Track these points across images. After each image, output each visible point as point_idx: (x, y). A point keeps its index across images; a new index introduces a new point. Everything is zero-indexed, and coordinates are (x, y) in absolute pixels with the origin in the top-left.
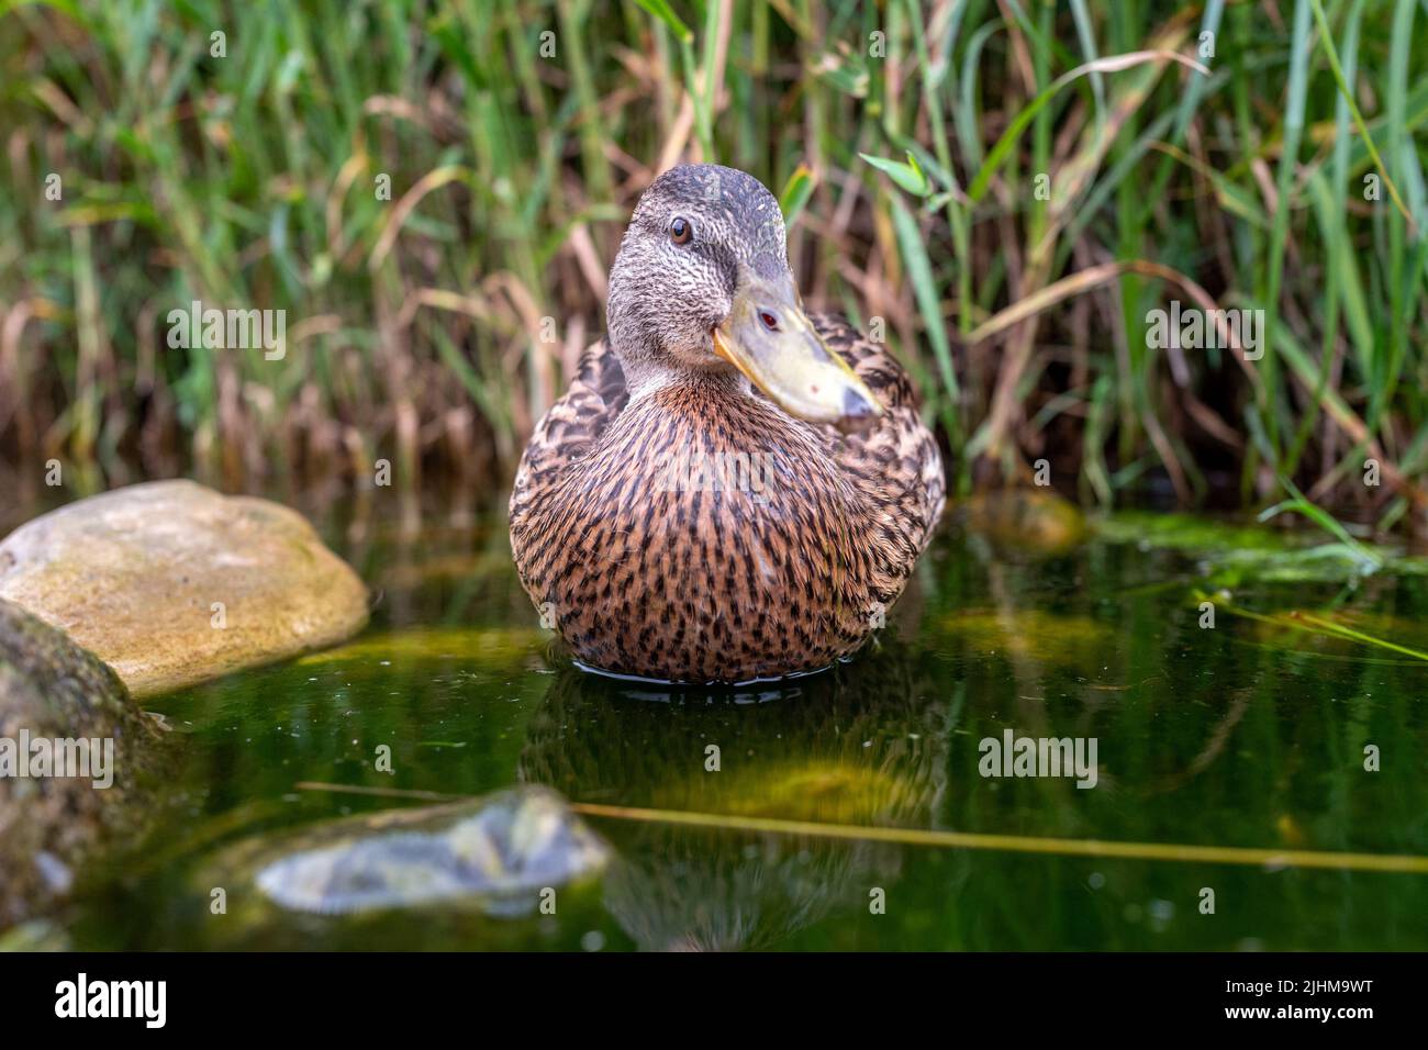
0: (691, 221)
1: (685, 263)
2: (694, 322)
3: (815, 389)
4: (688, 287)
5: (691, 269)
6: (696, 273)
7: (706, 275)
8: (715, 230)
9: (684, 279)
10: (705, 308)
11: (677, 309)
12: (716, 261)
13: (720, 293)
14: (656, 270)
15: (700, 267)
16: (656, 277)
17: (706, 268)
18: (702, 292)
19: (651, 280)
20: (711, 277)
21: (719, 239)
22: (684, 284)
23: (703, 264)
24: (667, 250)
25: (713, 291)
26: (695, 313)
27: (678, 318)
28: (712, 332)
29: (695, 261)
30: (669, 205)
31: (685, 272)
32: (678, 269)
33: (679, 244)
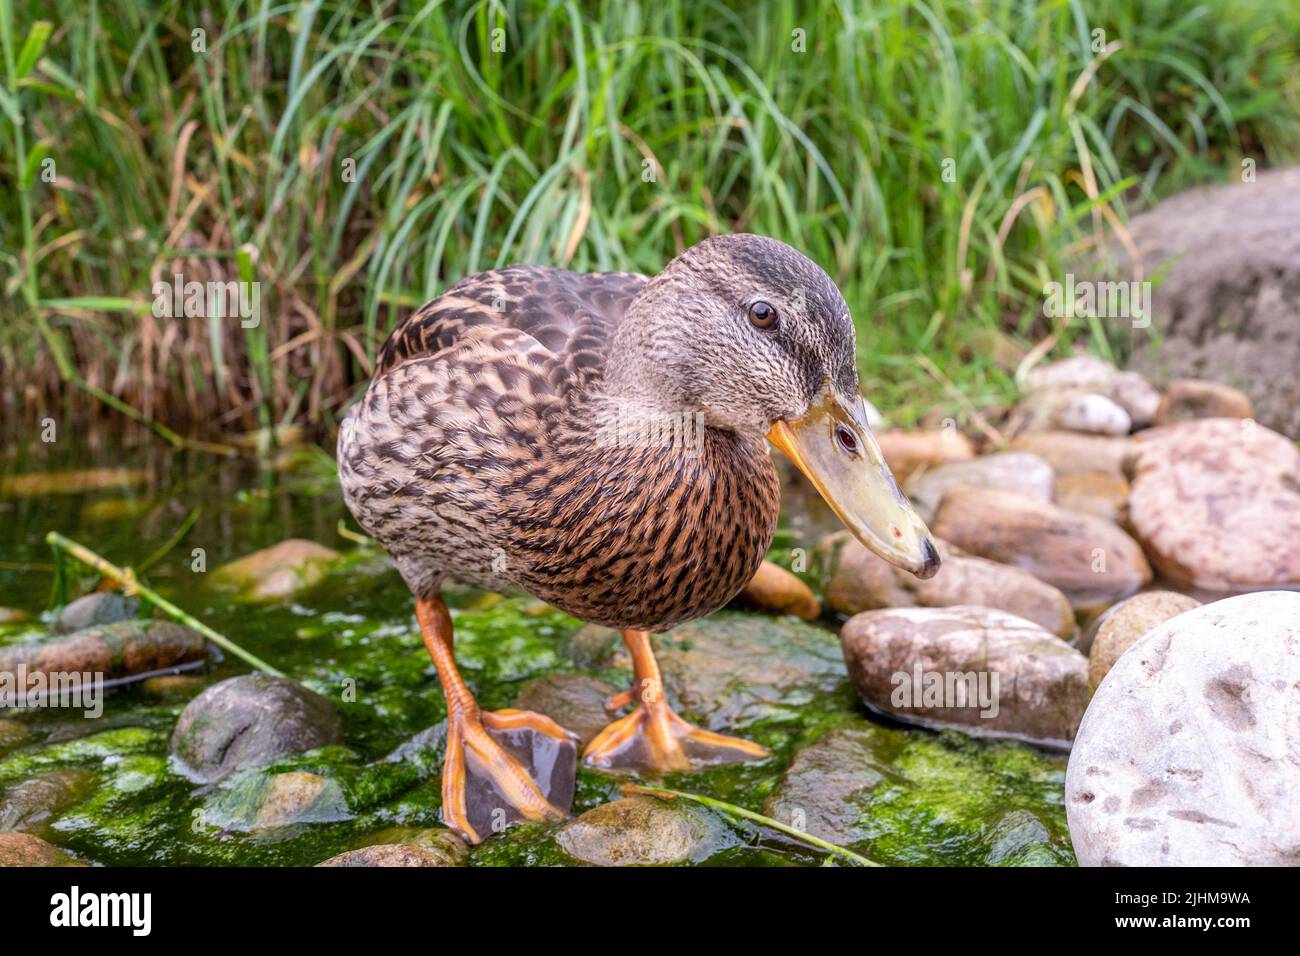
0: (780, 311)
1: (765, 350)
2: (758, 407)
3: (898, 534)
4: (763, 374)
5: (770, 358)
6: (776, 365)
7: (786, 369)
8: (808, 333)
9: (760, 365)
10: (776, 400)
11: (743, 388)
12: (801, 361)
13: (797, 394)
14: (726, 341)
15: (781, 360)
16: (725, 349)
17: (786, 364)
18: (777, 384)
19: (718, 349)
20: (790, 373)
21: (811, 344)
22: (758, 369)
23: (785, 358)
24: (743, 328)
25: (789, 388)
26: (763, 400)
27: (739, 396)
28: (774, 421)
29: (777, 352)
30: (757, 285)
31: (762, 358)
32: (755, 352)
33: (762, 328)
